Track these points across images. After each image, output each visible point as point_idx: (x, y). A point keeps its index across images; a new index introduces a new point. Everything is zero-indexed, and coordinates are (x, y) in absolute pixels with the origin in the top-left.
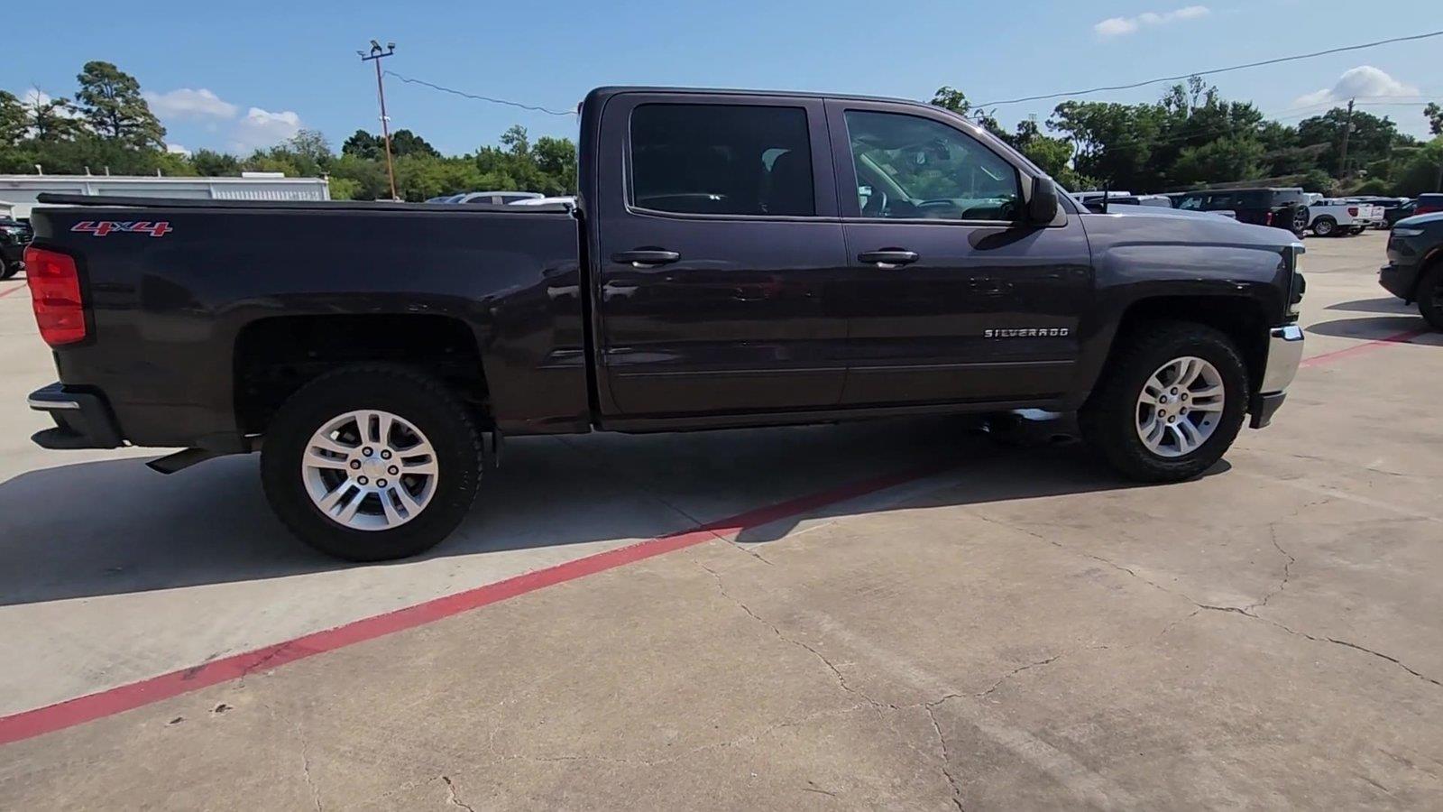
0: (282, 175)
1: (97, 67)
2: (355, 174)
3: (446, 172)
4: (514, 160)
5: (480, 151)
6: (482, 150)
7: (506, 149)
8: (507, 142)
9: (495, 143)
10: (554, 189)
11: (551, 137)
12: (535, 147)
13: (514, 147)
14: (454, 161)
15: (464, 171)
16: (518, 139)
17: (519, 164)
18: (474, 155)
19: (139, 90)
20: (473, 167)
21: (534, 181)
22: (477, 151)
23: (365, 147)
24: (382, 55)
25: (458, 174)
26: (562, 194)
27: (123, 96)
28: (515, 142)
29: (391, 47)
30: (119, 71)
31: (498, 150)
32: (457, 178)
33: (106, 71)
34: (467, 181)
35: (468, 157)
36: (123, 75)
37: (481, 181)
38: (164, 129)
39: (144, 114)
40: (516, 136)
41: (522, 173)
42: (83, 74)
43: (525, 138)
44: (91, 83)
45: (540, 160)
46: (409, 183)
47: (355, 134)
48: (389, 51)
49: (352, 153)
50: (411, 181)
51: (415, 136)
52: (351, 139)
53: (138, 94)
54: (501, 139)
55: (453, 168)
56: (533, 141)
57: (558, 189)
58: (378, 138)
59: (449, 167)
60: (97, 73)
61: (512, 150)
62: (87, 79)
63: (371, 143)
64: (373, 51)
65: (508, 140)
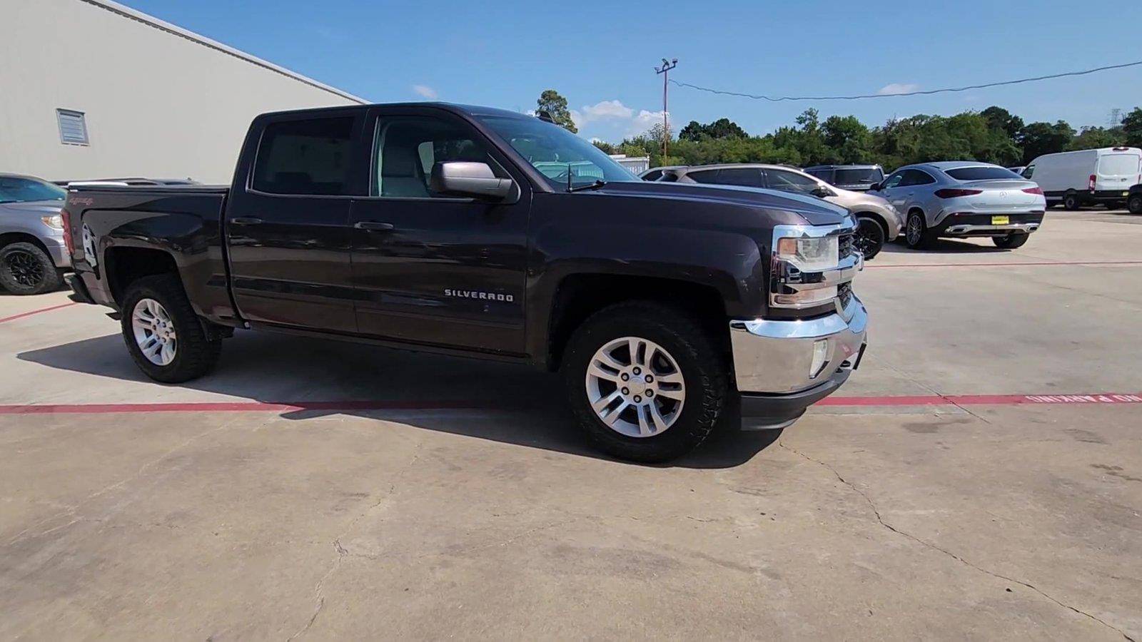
0: (624, 156)
1: (548, 94)
2: (682, 152)
3: (747, 148)
4: (803, 137)
5: (778, 131)
6: (780, 129)
7: (799, 128)
8: (800, 123)
9: (791, 124)
10: (833, 159)
11: (838, 116)
12: (824, 125)
13: (806, 126)
14: (757, 140)
15: (761, 147)
16: (810, 119)
17: (806, 139)
18: (773, 134)
19: (566, 106)
20: (770, 144)
21: (817, 153)
22: (776, 131)
23: (694, 133)
24: (669, 69)
25: (756, 150)
26: (840, 163)
27: (558, 110)
28: (807, 123)
29: (674, 62)
30: (558, 95)
31: (793, 130)
32: (755, 153)
33: (552, 95)
34: (762, 155)
35: (769, 136)
36: (560, 97)
37: (774, 155)
38: (577, 129)
39: (567, 121)
40: (808, 116)
41: (808, 147)
42: (540, 99)
43: (816, 118)
44: (543, 104)
45: (827, 135)
46: (718, 158)
47: (689, 124)
48: (673, 65)
49: (684, 138)
50: (719, 156)
51: (730, 122)
52: (686, 128)
53: (566, 108)
54: (796, 120)
55: (753, 145)
56: (822, 119)
57: (838, 159)
58: (704, 126)
59: (749, 145)
60: (548, 97)
61: (804, 129)
62: (542, 102)
63: (699, 130)
64: (664, 66)
65: (801, 121)
